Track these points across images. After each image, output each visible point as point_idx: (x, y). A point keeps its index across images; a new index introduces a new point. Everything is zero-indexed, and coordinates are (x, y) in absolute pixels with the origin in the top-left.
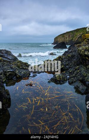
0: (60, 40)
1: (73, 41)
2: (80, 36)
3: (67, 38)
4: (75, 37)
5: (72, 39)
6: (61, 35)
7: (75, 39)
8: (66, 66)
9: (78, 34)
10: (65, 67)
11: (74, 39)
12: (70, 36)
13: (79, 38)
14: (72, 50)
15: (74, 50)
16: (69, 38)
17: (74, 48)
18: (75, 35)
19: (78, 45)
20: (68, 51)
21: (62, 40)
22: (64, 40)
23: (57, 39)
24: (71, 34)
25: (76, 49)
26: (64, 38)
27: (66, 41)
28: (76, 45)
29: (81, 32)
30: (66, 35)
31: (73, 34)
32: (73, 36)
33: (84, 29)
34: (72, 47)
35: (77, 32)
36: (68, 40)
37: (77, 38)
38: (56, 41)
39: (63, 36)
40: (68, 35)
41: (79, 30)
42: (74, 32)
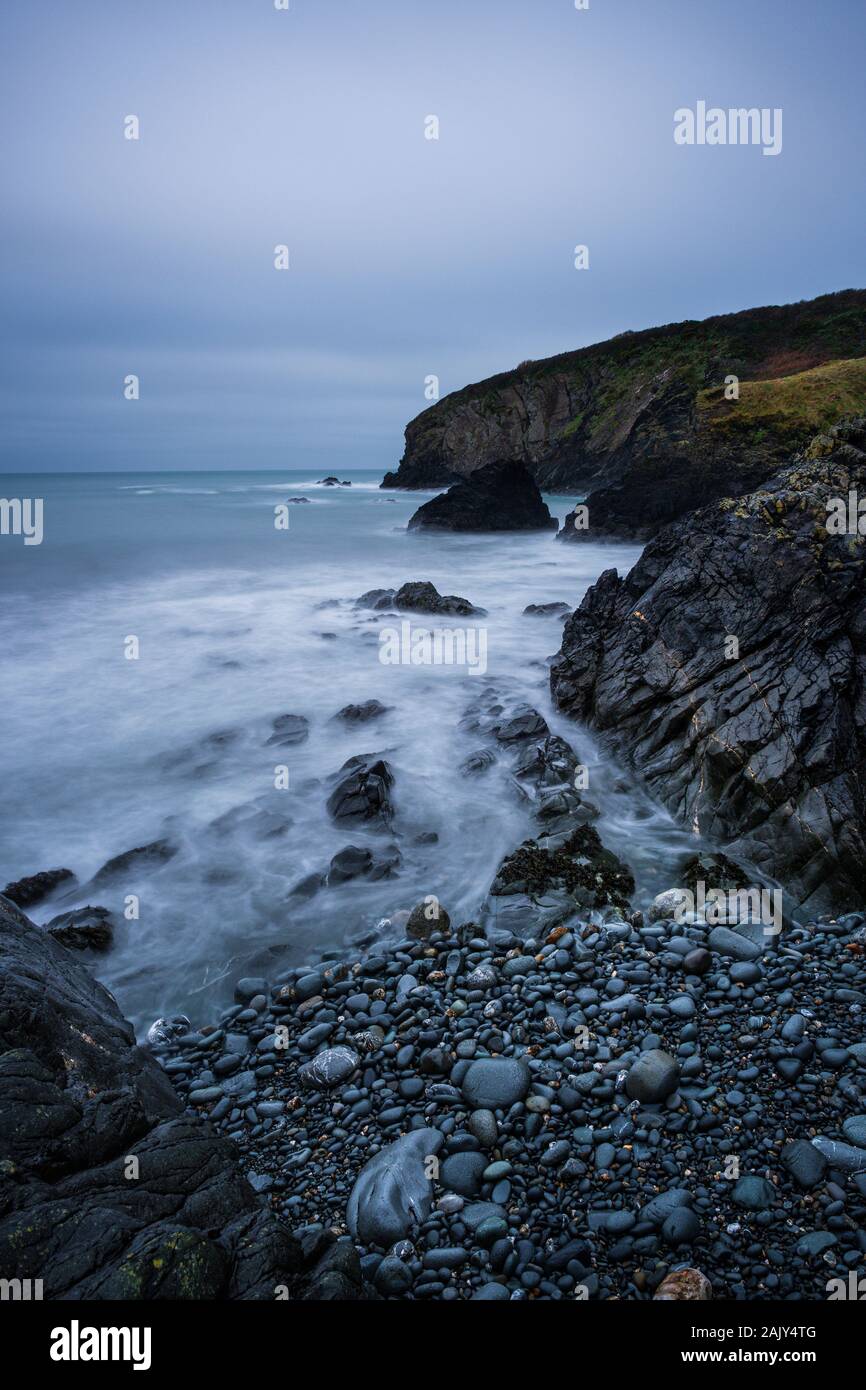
0: (461, 441)
1: (589, 446)
2: (654, 405)
3: (526, 422)
4: (611, 413)
5: (582, 435)
6: (471, 391)
7: (611, 432)
9: (639, 389)
11: (596, 428)
12: (563, 399)
13: (643, 417)
14: (702, 562)
15: (732, 561)
16: (547, 425)
17: (720, 542)
18: (603, 392)
19: (771, 505)
20: (639, 579)
21: (485, 438)
22: (503, 437)
23: (429, 431)
24: (568, 379)
25: (755, 548)
26: (499, 423)
27: (522, 450)
28: (733, 508)
29: (664, 366)
30: (521, 392)
31: (589, 387)
32: (589, 399)
33: (683, 339)
34: (692, 528)
35: (618, 362)
36: (540, 444)
37: (631, 422)
38: (425, 451)
39: (488, 407)
40: (538, 391)
41: (645, 348)
42: (599, 361)
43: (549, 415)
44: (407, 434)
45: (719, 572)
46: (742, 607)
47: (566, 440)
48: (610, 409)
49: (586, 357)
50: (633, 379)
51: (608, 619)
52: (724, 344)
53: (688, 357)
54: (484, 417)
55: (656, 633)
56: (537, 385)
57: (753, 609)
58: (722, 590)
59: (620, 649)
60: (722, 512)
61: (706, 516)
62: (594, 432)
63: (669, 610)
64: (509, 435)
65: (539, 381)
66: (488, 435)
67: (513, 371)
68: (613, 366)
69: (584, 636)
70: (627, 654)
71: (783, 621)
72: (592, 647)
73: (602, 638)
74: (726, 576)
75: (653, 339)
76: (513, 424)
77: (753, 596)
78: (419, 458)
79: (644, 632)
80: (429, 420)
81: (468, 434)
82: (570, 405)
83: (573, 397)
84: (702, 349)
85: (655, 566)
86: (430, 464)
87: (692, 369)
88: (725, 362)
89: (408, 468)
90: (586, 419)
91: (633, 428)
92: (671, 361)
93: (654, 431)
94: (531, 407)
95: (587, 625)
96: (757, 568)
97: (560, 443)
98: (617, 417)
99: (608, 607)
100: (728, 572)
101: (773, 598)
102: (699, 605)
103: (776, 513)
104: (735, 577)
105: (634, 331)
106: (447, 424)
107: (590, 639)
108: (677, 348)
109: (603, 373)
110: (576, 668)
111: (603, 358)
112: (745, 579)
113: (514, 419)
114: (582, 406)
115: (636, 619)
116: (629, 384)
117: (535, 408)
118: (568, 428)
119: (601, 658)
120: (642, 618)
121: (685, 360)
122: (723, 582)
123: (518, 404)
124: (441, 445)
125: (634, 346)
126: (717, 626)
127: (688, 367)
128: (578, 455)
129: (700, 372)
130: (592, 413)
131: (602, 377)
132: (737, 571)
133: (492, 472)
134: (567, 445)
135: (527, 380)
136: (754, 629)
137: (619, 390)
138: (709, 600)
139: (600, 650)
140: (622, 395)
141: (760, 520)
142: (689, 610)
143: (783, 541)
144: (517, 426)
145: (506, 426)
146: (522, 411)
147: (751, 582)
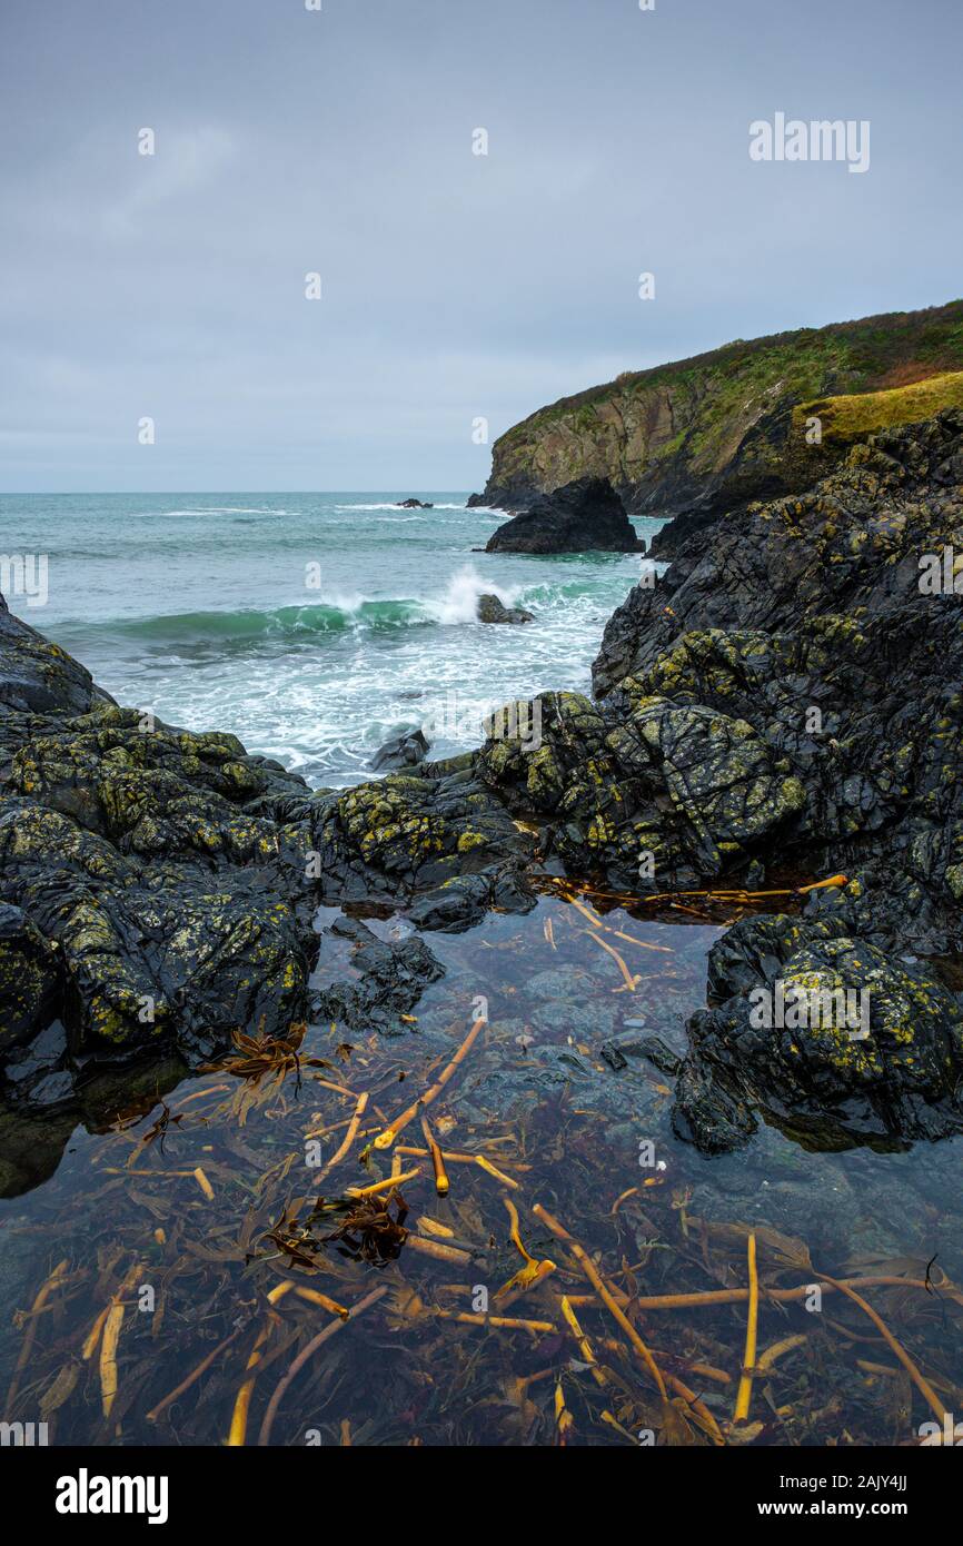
0: (553, 459)
1: (692, 466)
2: (764, 421)
3: (624, 439)
4: (717, 429)
5: (684, 454)
6: (565, 405)
7: (716, 450)
8: (828, 786)
9: (748, 403)
10: (821, 804)
11: (699, 447)
12: (665, 415)
13: (752, 435)
14: (726, 560)
15: (751, 558)
16: (647, 444)
17: (744, 541)
18: (708, 407)
19: (792, 507)
20: (673, 578)
21: (579, 457)
22: (599, 456)
23: (518, 449)
24: (671, 393)
25: (771, 546)
26: (594, 441)
27: (619, 470)
28: (760, 511)
29: (777, 379)
30: (618, 406)
31: (694, 401)
32: (693, 414)
33: (798, 348)
34: (721, 530)
35: (726, 374)
36: (639, 463)
37: (737, 440)
38: (514, 470)
39: (583, 422)
40: (637, 405)
41: (756, 359)
42: (704, 373)
43: (650, 431)
44: (494, 452)
45: (740, 569)
46: (755, 599)
47: (667, 459)
48: (716, 426)
49: (691, 368)
50: (742, 392)
51: (645, 616)
52: (843, 353)
53: (802, 369)
54: (578, 433)
55: (682, 625)
56: (637, 399)
57: (764, 600)
58: (741, 585)
59: (651, 643)
60: (749, 514)
61: (735, 517)
62: (697, 451)
63: (693, 604)
64: (605, 454)
65: (638, 395)
66: (582, 453)
67: (610, 384)
68: (720, 377)
69: (621, 632)
70: (657, 646)
71: (788, 609)
72: (628, 642)
73: (638, 634)
74: (746, 572)
75: (765, 349)
76: (610, 441)
77: (766, 589)
78: (507, 478)
79: (672, 626)
80: (518, 437)
81: (560, 452)
82: (672, 422)
83: (676, 412)
84: (818, 359)
85: (687, 566)
86: (518, 485)
87: (807, 382)
88: (843, 374)
89: (495, 489)
90: (688, 437)
91: (740, 447)
92: (784, 373)
93: (762, 451)
94: (629, 423)
95: (625, 622)
96: (771, 563)
97: (660, 463)
98: (723, 435)
99: (645, 605)
100: (747, 568)
101: (783, 590)
102: (720, 598)
103: (795, 514)
104: (753, 573)
105: (745, 339)
106: (538, 441)
107: (626, 635)
108: (791, 358)
109: (709, 386)
110: (611, 661)
111: (709, 369)
112: (761, 574)
113: (611, 435)
114: (685, 421)
115: (667, 614)
116: (737, 398)
117: (634, 425)
118: (669, 447)
119: (635, 652)
120: (671, 612)
121: (799, 372)
122: (743, 577)
123: (616, 419)
124: (530, 464)
125: (744, 356)
126: (733, 616)
127: (802, 379)
128: (679, 476)
129: (815, 385)
130: (695, 431)
131: (708, 391)
132: (755, 566)
133: (575, 490)
134: (667, 465)
135: (626, 394)
136: (764, 616)
137: (726, 405)
138: (729, 594)
139: (635, 645)
140: (728, 410)
141: (779, 520)
142: (710, 603)
143: (794, 539)
144: (614, 443)
145: (601, 444)
146: (620, 427)
147: (766, 577)
